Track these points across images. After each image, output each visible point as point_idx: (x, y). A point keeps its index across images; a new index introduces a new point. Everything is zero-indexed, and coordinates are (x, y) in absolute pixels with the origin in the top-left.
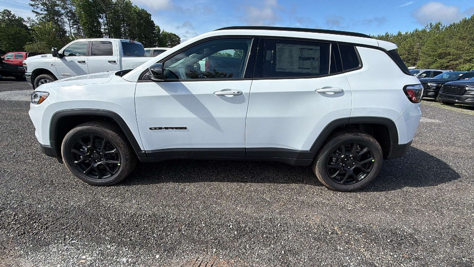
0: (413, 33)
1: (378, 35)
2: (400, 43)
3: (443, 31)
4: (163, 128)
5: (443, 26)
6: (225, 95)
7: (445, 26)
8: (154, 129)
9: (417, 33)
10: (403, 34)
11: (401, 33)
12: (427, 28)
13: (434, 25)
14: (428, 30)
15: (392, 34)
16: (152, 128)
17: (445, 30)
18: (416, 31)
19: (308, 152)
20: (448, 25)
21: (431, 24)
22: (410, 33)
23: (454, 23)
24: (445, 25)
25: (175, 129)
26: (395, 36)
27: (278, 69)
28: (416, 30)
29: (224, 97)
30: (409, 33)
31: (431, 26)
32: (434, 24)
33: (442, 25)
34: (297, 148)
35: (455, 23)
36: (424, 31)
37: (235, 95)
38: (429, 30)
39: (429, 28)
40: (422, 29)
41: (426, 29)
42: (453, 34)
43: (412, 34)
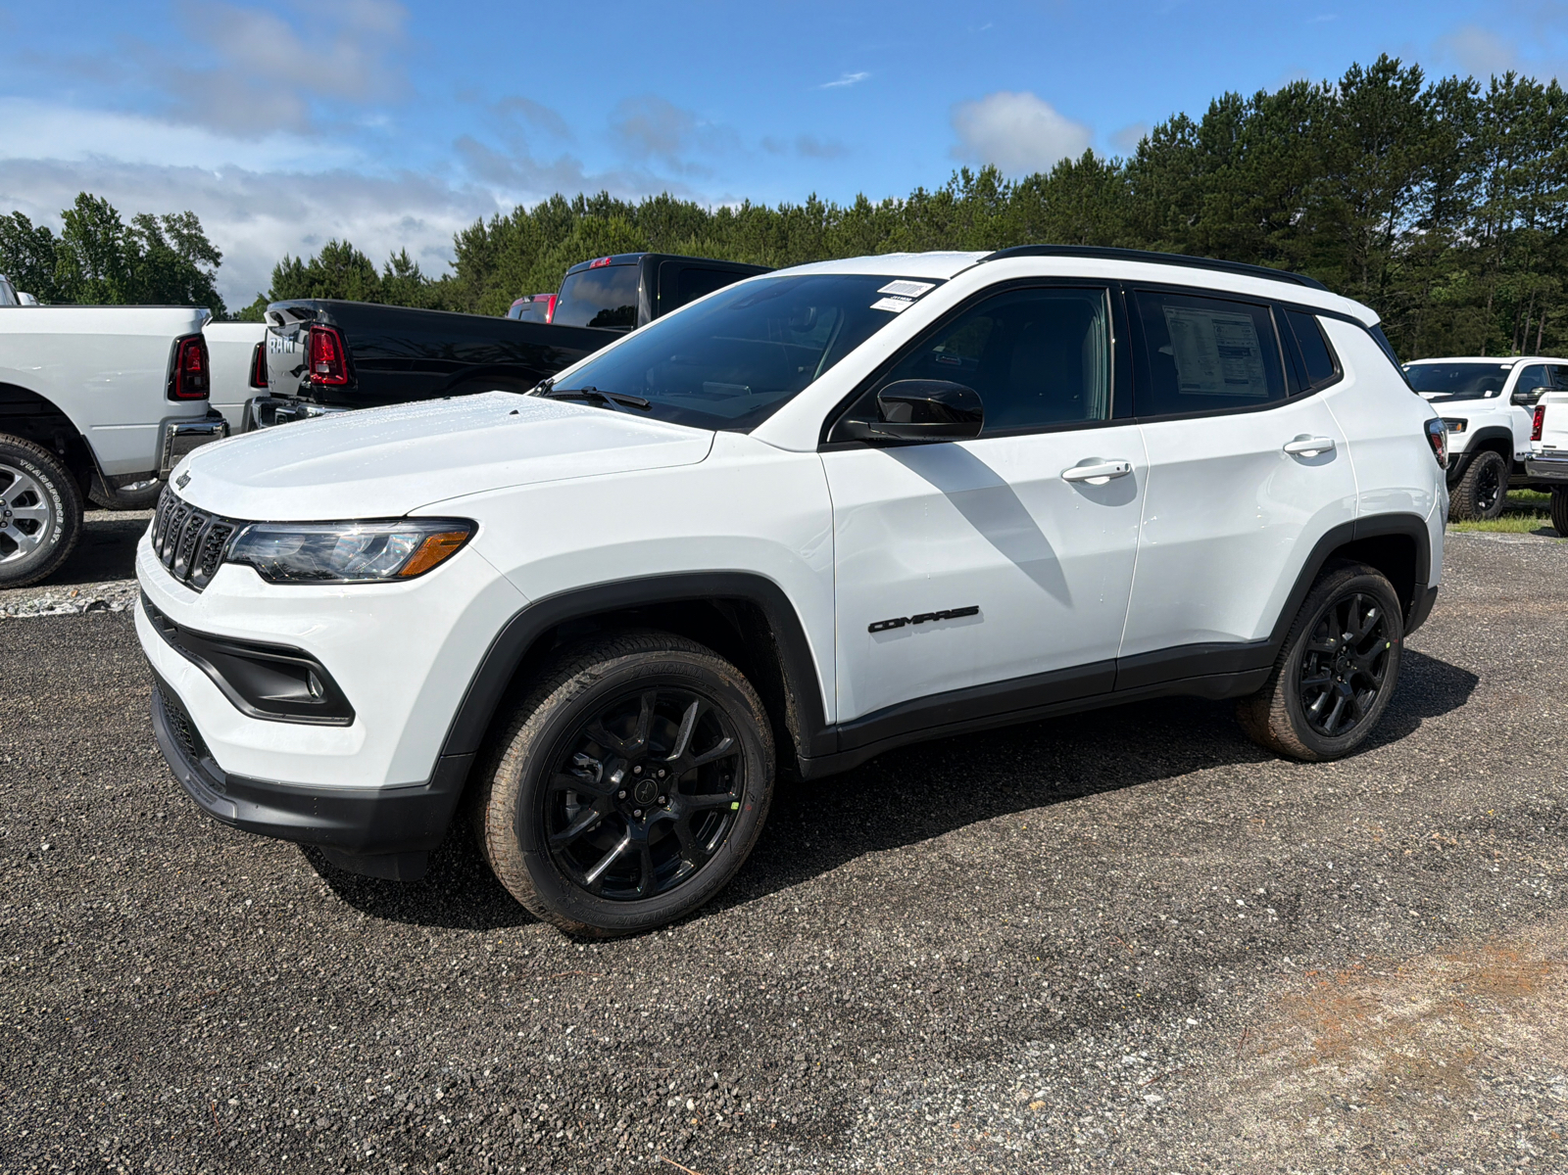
0: (910, 203)
1: (781, 205)
2: (872, 244)
3: (1008, 201)
4: (909, 621)
5: (1005, 183)
6: (1086, 480)
7: (1012, 185)
8: (880, 626)
9: (925, 207)
10: (874, 207)
11: (866, 201)
12: (954, 186)
13: (977, 175)
14: (959, 196)
15: (832, 205)
16: (876, 627)
17: (1013, 201)
18: (920, 196)
19: (1266, 644)
20: (1021, 183)
21: (965, 172)
22: (900, 204)
23: (1036, 176)
24: (1009, 183)
25: (942, 620)
26: (847, 214)
27: (1184, 386)
28: (917, 192)
29: (1086, 487)
30: (896, 203)
31: (968, 180)
32: (976, 173)
33: (1000, 181)
34: (1239, 635)
35: (1039, 176)
36: (945, 199)
37: (1113, 477)
38: (961, 194)
39: (961, 188)
40: (938, 189)
41: (953, 192)
42: (1040, 217)
43: (906, 208)
